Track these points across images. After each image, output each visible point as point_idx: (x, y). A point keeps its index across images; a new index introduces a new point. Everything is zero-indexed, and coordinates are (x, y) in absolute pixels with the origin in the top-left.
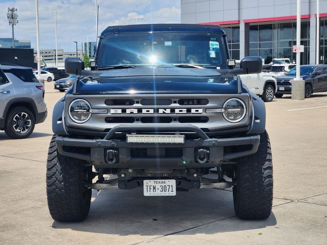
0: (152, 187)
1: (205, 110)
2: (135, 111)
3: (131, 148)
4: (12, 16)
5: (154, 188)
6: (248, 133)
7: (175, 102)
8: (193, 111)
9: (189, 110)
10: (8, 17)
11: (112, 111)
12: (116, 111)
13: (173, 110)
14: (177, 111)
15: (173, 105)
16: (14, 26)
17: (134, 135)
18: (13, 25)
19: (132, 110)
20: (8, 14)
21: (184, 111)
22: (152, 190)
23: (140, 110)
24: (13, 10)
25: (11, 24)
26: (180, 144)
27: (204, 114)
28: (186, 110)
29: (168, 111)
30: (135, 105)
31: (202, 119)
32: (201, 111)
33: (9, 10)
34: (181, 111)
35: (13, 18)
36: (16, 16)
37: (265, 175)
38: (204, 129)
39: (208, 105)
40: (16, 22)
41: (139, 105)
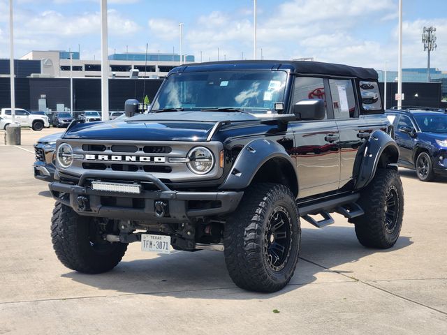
0: (149, 243)
1: (168, 158)
2: (106, 158)
3: (101, 197)
4: (429, 38)
5: (151, 244)
6: (219, 188)
7: (141, 150)
8: (156, 159)
9: (152, 159)
10: (423, 40)
11: (87, 157)
12: (90, 157)
13: (138, 159)
14: (141, 159)
15: (139, 153)
16: (431, 52)
17: (99, 182)
18: (429, 51)
19: (103, 157)
20: (423, 36)
21: (148, 159)
22: (149, 245)
23: (110, 157)
24: (430, 30)
25: (427, 49)
26: (136, 194)
27: (167, 163)
28: (149, 158)
29: (134, 159)
30: (106, 151)
31: (166, 168)
32: (163, 159)
33: (425, 30)
34: (145, 159)
35: (429, 41)
36: (434, 38)
37: (246, 239)
38: (163, 180)
39: (171, 153)
40: (434, 46)
41: (110, 152)
